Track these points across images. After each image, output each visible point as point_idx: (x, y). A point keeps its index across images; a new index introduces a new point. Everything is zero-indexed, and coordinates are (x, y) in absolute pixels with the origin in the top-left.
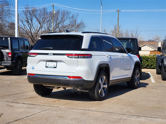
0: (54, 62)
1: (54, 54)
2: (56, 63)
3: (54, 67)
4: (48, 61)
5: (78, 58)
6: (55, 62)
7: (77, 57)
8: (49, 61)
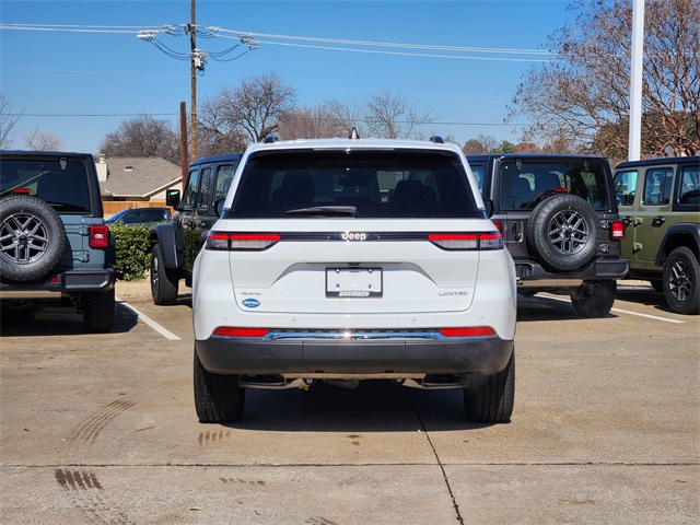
0: (367, 269)
1: (372, 236)
2: (378, 273)
3: (373, 295)
4: (335, 269)
5: (478, 249)
6: (374, 269)
7: (473, 244)
8: (340, 269)
